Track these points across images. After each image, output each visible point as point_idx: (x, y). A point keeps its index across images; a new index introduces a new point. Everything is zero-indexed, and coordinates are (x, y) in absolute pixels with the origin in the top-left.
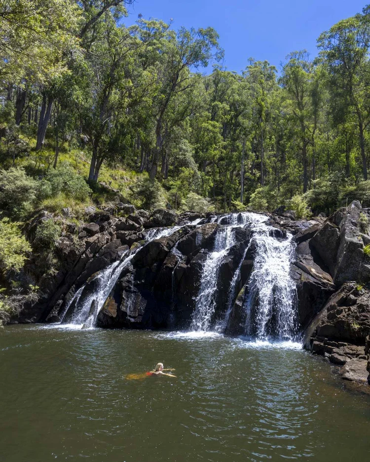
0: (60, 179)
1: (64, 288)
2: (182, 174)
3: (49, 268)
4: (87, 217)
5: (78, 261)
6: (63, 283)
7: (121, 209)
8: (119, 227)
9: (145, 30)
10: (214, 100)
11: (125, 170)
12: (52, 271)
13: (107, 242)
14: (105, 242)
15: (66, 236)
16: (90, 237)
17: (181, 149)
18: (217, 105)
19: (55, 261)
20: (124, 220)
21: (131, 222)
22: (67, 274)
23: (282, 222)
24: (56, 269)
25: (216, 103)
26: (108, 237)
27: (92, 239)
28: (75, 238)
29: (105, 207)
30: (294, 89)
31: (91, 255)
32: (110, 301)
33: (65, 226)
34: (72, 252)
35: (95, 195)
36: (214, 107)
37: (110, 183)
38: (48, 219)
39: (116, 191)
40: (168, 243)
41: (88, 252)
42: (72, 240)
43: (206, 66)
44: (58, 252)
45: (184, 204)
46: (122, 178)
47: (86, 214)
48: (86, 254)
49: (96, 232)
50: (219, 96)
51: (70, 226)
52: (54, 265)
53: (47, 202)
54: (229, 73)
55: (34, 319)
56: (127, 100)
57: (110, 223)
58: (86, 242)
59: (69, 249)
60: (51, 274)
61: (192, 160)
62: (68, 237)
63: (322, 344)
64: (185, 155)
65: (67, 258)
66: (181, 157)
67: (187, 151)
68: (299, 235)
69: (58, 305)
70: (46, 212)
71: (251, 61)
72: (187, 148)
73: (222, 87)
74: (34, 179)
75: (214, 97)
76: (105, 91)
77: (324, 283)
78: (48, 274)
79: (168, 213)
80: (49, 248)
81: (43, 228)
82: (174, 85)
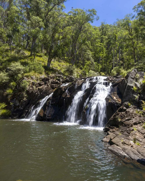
0: (33, 66)
1: (29, 105)
2: (87, 63)
3: (24, 98)
4: (41, 79)
5: (35, 96)
6: (29, 103)
7: (57, 77)
8: (52, 83)
9: (74, 12)
10: (102, 35)
11: (65, 62)
12: (25, 99)
13: (46, 88)
14: (45, 88)
15: (31, 86)
16: (40, 86)
17: (87, 54)
18: (103, 37)
19: (26, 95)
20: (54, 80)
21: (57, 81)
22: (30, 100)
23: (110, 79)
24: (26, 98)
25: (103, 36)
26: (47, 86)
27: (40, 87)
28: (34, 87)
29: (51, 76)
30: (128, 28)
31: (39, 93)
32: (42, 110)
33: (31, 82)
34: (32, 92)
35: (47, 72)
36: (102, 37)
37: (57, 67)
38: (25, 80)
39: (59, 70)
40: (65, 88)
41: (38, 92)
42: (33, 88)
43: (92, 23)
44: (27, 92)
45: (87, 75)
46: (63, 66)
47: (41, 78)
48: (37, 93)
49: (43, 85)
50: (104, 34)
51: (33, 83)
52: (25, 97)
53: (26, 74)
54: (107, 25)
55: (17, 117)
56: (61, 37)
57: (49, 82)
58: (38, 88)
59: (31, 91)
60: (24, 100)
61: (92, 58)
62: (32, 87)
63: (108, 128)
64: (88, 56)
65: (30, 94)
66: (87, 57)
67: (90, 55)
68: (114, 84)
69: (26, 112)
70: (25, 78)
71: (117, 19)
72: (90, 54)
73: (105, 30)
74: (23, 66)
75: (102, 34)
76: (53, 34)
77: (117, 103)
78: (23, 100)
79: (71, 77)
80: (24, 91)
81: (22, 83)
82: (81, 31)
